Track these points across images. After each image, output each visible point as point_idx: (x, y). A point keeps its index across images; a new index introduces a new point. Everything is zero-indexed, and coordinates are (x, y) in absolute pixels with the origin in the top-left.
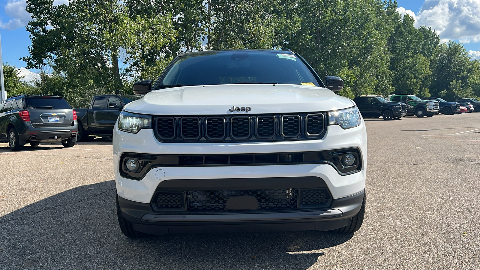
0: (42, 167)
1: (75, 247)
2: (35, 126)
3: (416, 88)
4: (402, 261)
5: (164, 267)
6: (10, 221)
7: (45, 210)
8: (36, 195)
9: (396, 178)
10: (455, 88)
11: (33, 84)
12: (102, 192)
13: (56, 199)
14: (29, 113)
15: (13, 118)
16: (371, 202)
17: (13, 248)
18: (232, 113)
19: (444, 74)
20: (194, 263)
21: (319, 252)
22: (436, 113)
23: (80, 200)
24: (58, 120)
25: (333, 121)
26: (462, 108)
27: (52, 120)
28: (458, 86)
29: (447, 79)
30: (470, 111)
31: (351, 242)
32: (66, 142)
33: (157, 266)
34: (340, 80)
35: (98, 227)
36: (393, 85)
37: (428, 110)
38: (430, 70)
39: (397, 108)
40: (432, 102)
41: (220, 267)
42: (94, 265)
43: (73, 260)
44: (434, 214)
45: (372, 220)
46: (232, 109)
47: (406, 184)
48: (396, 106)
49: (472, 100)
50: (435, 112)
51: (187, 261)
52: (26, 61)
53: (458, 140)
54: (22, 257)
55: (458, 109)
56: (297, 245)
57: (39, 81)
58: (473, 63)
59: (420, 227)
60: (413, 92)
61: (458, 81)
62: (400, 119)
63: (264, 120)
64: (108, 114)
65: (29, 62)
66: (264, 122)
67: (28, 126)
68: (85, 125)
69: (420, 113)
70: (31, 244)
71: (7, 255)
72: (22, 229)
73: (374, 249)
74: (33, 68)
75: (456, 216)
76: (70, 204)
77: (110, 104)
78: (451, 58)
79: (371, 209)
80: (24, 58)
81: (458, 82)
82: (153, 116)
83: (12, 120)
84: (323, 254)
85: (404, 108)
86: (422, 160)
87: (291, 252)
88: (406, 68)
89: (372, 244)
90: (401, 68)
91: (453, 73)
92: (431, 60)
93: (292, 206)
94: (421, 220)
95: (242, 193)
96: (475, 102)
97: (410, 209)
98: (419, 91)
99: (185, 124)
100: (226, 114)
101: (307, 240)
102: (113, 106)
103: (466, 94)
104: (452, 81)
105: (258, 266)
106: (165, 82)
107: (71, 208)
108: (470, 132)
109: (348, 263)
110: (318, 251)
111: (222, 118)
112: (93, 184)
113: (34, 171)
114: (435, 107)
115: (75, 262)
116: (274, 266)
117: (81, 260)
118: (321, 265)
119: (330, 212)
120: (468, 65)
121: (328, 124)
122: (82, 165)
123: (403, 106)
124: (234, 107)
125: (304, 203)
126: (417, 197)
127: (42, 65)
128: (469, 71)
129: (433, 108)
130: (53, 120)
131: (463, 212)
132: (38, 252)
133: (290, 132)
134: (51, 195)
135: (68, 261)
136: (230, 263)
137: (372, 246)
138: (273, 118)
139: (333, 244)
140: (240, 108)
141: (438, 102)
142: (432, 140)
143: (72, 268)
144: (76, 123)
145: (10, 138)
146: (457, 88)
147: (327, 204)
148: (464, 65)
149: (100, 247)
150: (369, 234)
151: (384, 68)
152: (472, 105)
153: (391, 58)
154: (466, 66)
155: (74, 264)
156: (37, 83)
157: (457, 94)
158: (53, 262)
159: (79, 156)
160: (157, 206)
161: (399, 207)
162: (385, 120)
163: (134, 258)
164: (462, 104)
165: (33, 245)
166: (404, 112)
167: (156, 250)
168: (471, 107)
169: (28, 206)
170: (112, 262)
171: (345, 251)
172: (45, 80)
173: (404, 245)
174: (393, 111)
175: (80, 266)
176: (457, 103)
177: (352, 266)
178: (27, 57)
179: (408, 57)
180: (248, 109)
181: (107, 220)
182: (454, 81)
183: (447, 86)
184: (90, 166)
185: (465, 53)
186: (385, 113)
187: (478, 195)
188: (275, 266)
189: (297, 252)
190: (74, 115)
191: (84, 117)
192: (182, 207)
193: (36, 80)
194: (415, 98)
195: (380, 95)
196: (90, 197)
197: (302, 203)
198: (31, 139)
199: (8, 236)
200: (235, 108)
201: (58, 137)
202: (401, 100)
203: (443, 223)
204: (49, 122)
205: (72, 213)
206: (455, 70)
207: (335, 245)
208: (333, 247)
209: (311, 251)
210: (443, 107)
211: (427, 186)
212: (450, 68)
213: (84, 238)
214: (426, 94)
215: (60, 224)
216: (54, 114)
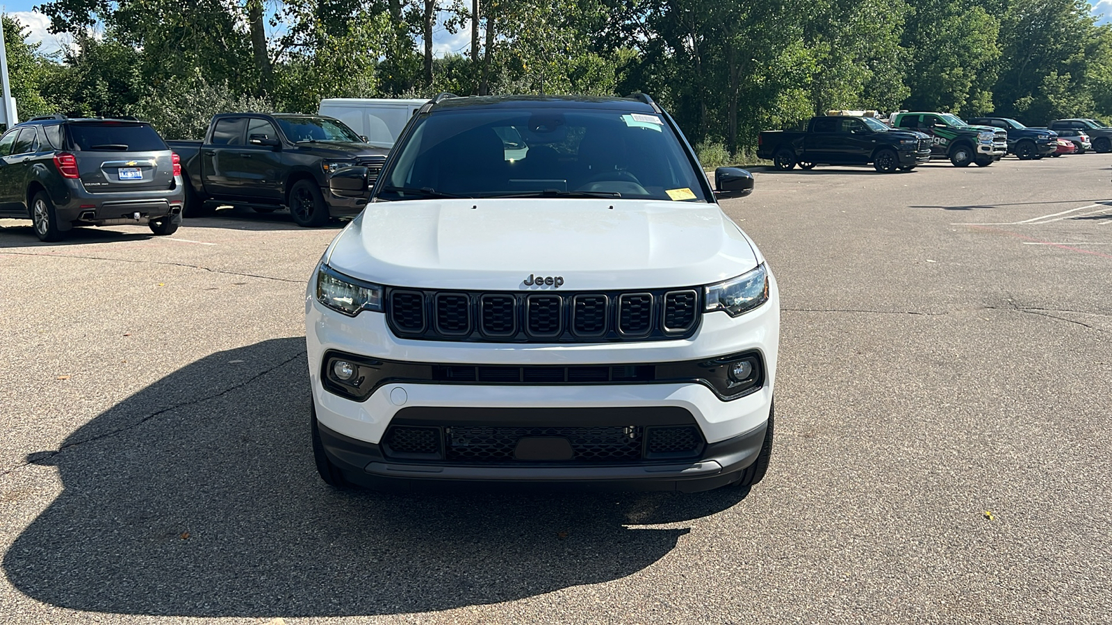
0: (123, 296)
1: (236, 505)
2: (91, 189)
3: (961, 91)
4: (826, 551)
5: (402, 550)
6: (97, 438)
7: (157, 414)
8: (129, 375)
9: (861, 351)
10: (1054, 91)
11: (61, 61)
12: (262, 371)
13: (172, 386)
14: (75, 159)
15: (39, 169)
16: (798, 412)
17: (123, 502)
18: (529, 289)
19: (1030, 55)
20: (456, 544)
21: (681, 528)
22: (998, 158)
23: (222, 391)
24: (141, 175)
25: (714, 302)
26: (1062, 142)
27: (128, 176)
28: (1062, 86)
29: (1037, 70)
30: (1081, 150)
31: (742, 506)
32: (159, 223)
33: (390, 549)
34: (748, 177)
35: (269, 458)
36: (906, 82)
37: (980, 150)
38: (999, 48)
39: (909, 145)
40: (991, 131)
41: (502, 553)
42: (278, 545)
43: (238, 533)
44: (913, 447)
45: (792, 457)
46: (529, 281)
47: (878, 370)
48: (907, 141)
49: (1088, 123)
50: (996, 155)
51: (444, 540)
52: (48, 15)
53: (1026, 241)
54: (143, 523)
55: (1051, 145)
56: (643, 511)
57: (74, 51)
58: (1101, 31)
59: (879, 475)
60: (955, 98)
61: (1063, 75)
62: (913, 170)
63: (588, 303)
64: (248, 157)
65: (56, 16)
66: (586, 307)
67: (76, 189)
68: (197, 181)
69: (961, 156)
70: (154, 495)
71: (116, 518)
72: (125, 459)
73: (782, 523)
74: (65, 31)
75: (954, 453)
76: (203, 400)
77: (253, 137)
78: (1051, 19)
79: (795, 431)
80: (43, 7)
81: (1062, 77)
82: (384, 287)
83: (38, 172)
84: (688, 531)
85: (923, 144)
86: (929, 300)
87: (629, 526)
88: (943, 42)
89: (780, 512)
90: (930, 39)
91: (1051, 54)
92: (1002, 23)
93: (631, 455)
94: (885, 460)
95: (544, 432)
96: (1095, 128)
97: (870, 432)
98: (968, 96)
99: (443, 305)
100: (518, 289)
101: (661, 500)
102: (259, 141)
103: (1076, 108)
104: (1049, 75)
105: (570, 554)
106: (397, 180)
107: (208, 412)
108: (1060, 216)
109: (729, 551)
110: (680, 525)
111: (512, 296)
112: (240, 349)
113: (107, 307)
114: (996, 143)
115: (243, 536)
116: (597, 555)
117: (251, 533)
118: (681, 554)
119: (700, 466)
120: (1090, 36)
121: (703, 310)
122: (206, 292)
123: (922, 140)
124: (532, 276)
125: (654, 450)
126: (893, 402)
127: (85, 24)
128: (1091, 51)
129: (992, 145)
130: (130, 175)
131: (971, 443)
132: (170, 514)
133: (633, 324)
134: (161, 377)
135: (228, 533)
136: (521, 546)
137: (780, 516)
138: (604, 299)
139: (710, 511)
140: (544, 279)
141: (1004, 131)
142: (968, 237)
143: (239, 548)
144: (179, 182)
145: (35, 214)
146: (1057, 92)
147: (695, 451)
148: (1079, 36)
149: (281, 504)
150: (779, 489)
151: (890, 41)
152: (1087, 136)
153: (908, 16)
154: (1084, 37)
155: (241, 540)
156: (68, 56)
157: (1057, 106)
158: (202, 534)
159: (193, 265)
160: (391, 448)
161: (850, 426)
162: (879, 171)
163: (347, 531)
164: (1064, 132)
165: (156, 496)
166: (923, 155)
167: (386, 515)
168: (1083, 141)
169: (122, 403)
170: (309, 538)
171: (729, 526)
172: (87, 51)
173: (839, 515)
174: (898, 152)
175: (253, 545)
176: (1052, 132)
177: (736, 557)
178: (50, 4)
179: (950, 14)
180: (559, 281)
181: (284, 443)
182: (1054, 74)
183: (1034, 86)
184: (222, 296)
185: (1085, 7)
186: (880, 157)
187: (1014, 401)
188: (599, 554)
189: (641, 526)
190: (174, 163)
191: (194, 159)
192: (437, 452)
193: (66, 50)
194: (952, 121)
195: (873, 111)
196: (240, 384)
197: (652, 451)
198: (84, 218)
199: (105, 476)
200: (534, 279)
201: (141, 215)
202: (919, 125)
203: (925, 468)
204: (120, 180)
205: (212, 423)
206: (1057, 48)
207: (711, 512)
208: (708, 517)
209: (667, 524)
210: (1017, 140)
211: (919, 375)
212: (1046, 41)
213: (248, 483)
214: (984, 104)
215: (195, 451)
216: (132, 163)
